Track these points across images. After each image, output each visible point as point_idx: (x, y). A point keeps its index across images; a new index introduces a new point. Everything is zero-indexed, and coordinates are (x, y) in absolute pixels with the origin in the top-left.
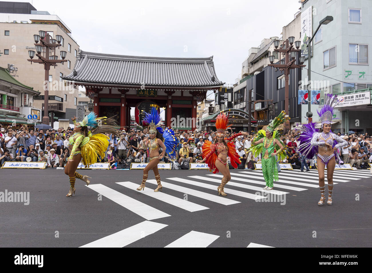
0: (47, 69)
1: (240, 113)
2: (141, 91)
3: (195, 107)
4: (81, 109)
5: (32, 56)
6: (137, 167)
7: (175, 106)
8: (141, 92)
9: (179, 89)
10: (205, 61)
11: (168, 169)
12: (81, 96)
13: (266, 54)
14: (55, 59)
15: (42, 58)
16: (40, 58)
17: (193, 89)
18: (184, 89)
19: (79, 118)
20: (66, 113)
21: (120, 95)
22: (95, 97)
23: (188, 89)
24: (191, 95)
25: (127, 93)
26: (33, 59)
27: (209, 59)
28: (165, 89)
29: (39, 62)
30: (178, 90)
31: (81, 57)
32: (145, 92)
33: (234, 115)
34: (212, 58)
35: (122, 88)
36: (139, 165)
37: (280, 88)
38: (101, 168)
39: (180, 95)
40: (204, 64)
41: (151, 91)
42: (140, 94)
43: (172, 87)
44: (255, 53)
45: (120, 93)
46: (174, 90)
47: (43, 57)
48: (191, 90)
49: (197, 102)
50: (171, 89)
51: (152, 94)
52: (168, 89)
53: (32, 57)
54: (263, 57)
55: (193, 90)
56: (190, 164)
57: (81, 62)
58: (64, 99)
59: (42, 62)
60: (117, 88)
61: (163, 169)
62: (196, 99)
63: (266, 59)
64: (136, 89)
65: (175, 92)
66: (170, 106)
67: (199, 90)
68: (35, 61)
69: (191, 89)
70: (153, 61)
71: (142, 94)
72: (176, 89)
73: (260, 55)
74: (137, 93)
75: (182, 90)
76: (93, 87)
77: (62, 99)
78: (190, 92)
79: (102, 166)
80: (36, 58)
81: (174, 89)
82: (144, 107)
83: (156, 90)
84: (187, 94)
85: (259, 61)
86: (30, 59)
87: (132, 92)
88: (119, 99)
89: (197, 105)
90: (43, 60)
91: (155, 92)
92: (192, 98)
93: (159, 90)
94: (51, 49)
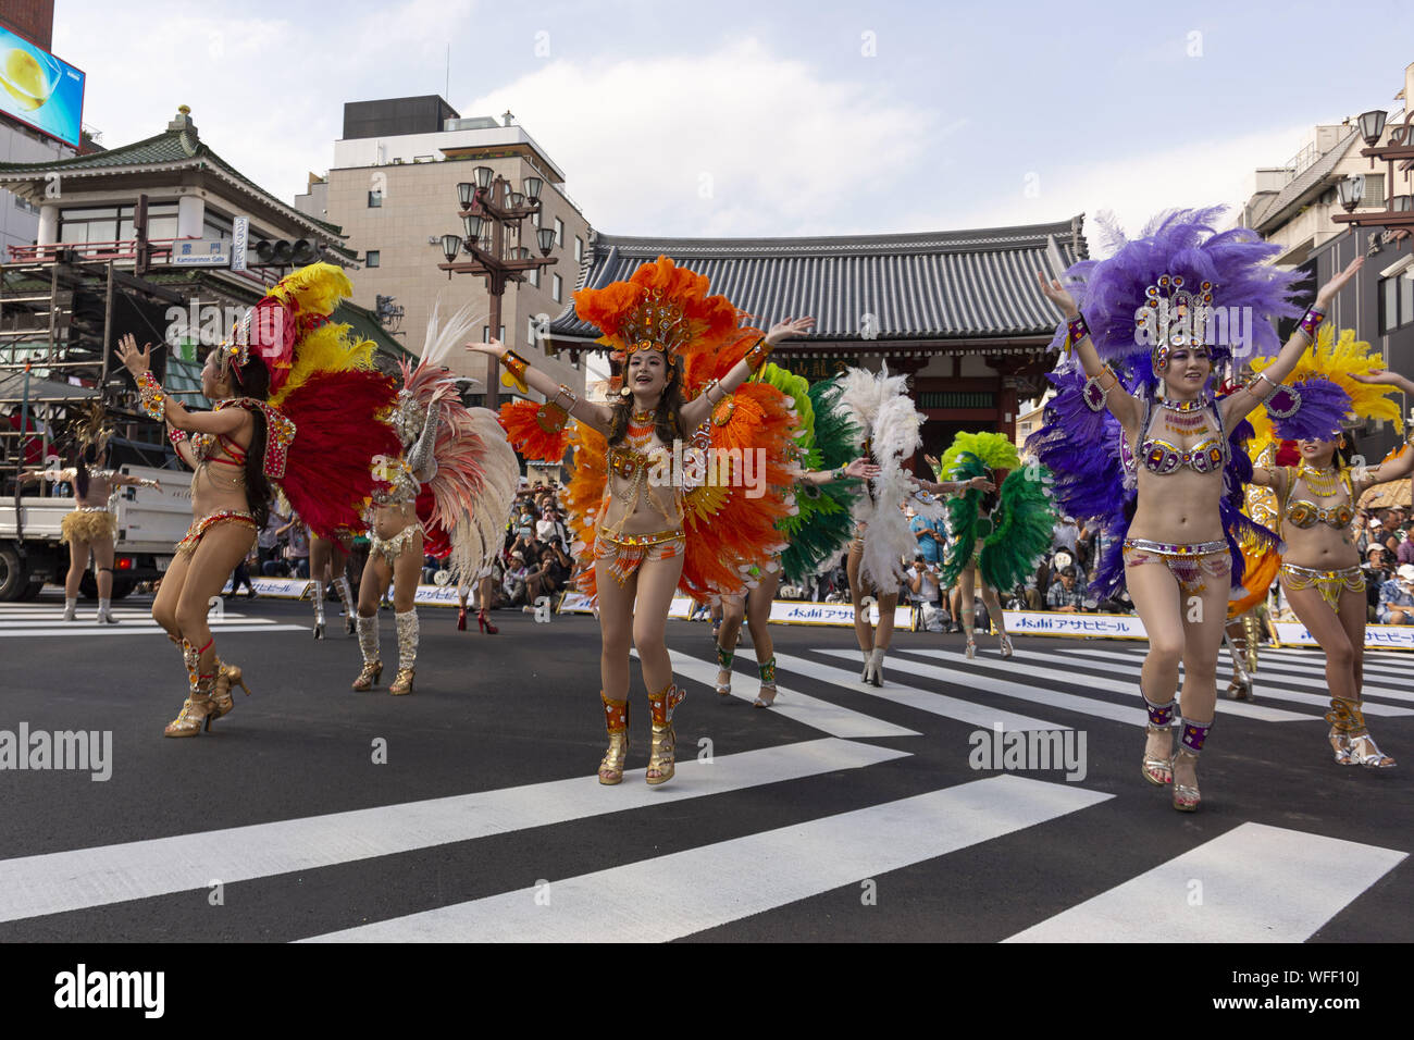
0: (497, 290)
3: (1008, 418)
5: (452, 252)
9: (945, 349)
10: (1050, 237)
13: (1325, 190)
14: (519, 257)
15: (481, 259)
16: (476, 255)
17: (1002, 347)
18: (967, 348)
23: (980, 348)
24: (990, 372)
26: (454, 262)
27: (1066, 226)
28: (892, 350)
29: (475, 270)
30: (941, 353)
31: (596, 259)
32: (816, 366)
34: (1082, 222)
39: (948, 372)
40: (1046, 247)
41: (836, 360)
43: (917, 343)
44: (1273, 190)
46: (923, 353)
47: (486, 252)
48: (994, 352)
50: (913, 350)
52: (902, 350)
53: (451, 257)
54: (1309, 204)
55: (1000, 352)
57: (595, 272)
59: (482, 270)
62: (1013, 385)
63: (1325, 209)
64: (784, 356)
65: (931, 360)
67: (1027, 350)
68: (462, 269)
69: (992, 347)
72: (934, 349)
73: (1297, 195)
78: (990, 361)
80: (464, 258)
81: (923, 349)
84: (974, 367)
85: (1291, 224)
86: (447, 262)
89: (1016, 411)
90: (485, 264)
92: (999, 381)
93: (867, 355)
94: (508, 227)
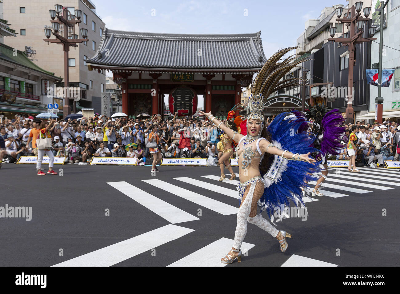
0: (66, 50)
1: (292, 99)
2: (176, 75)
3: (238, 93)
4: (107, 97)
5: (48, 35)
6: (169, 162)
7: (215, 92)
8: (175, 77)
9: (220, 72)
10: (251, 38)
11: (204, 166)
12: (109, 83)
13: (327, 27)
14: (74, 38)
15: (59, 38)
16: (58, 37)
17: (237, 72)
18: (226, 72)
19: (105, 107)
20: (92, 102)
21: (152, 80)
22: (124, 83)
23: (231, 72)
24: (233, 79)
25: (160, 78)
26: (50, 39)
27: (255, 35)
28: (204, 72)
29: (57, 42)
30: (218, 73)
31: (106, 37)
32: (180, 76)
33: (285, 102)
34: (260, 34)
35: (154, 72)
36: (171, 161)
37: (343, 68)
38: (128, 163)
39: (221, 79)
40: (250, 41)
41: (187, 75)
42: (174, 78)
43: (211, 70)
44: (313, 26)
45: (150, 78)
46: (213, 73)
47: (61, 37)
48: (234, 73)
49: (242, 88)
50: (210, 72)
51: (188, 78)
52: (207, 72)
53: (48, 37)
54: (323, 31)
55: (236, 73)
56: (231, 160)
57: (106, 42)
58: (90, 86)
59: (60, 42)
60: (147, 72)
61: (199, 166)
62: (240, 84)
63: (327, 33)
64: (170, 73)
65: (215, 75)
66: (209, 93)
67: (244, 73)
68: (53, 41)
69: (234, 72)
70: (189, 39)
71: (177, 78)
72: (216, 72)
73: (320, 28)
74: (171, 78)
75: (223, 74)
76: (120, 71)
77: (88, 86)
78: (233, 76)
79: (128, 161)
80: (53, 37)
81: (213, 72)
82: (180, 94)
83: (193, 73)
84: (229, 77)
85: (318, 36)
86: (47, 38)
87: (165, 76)
88: (150, 84)
89: (241, 91)
90: (61, 40)
91: (192, 77)
92: (236, 82)
93: (196, 73)
94: (70, 27)
